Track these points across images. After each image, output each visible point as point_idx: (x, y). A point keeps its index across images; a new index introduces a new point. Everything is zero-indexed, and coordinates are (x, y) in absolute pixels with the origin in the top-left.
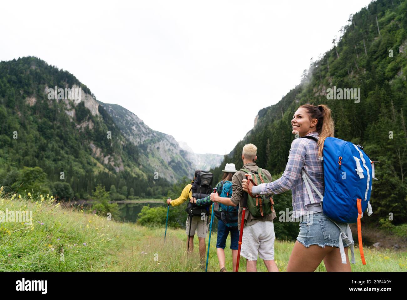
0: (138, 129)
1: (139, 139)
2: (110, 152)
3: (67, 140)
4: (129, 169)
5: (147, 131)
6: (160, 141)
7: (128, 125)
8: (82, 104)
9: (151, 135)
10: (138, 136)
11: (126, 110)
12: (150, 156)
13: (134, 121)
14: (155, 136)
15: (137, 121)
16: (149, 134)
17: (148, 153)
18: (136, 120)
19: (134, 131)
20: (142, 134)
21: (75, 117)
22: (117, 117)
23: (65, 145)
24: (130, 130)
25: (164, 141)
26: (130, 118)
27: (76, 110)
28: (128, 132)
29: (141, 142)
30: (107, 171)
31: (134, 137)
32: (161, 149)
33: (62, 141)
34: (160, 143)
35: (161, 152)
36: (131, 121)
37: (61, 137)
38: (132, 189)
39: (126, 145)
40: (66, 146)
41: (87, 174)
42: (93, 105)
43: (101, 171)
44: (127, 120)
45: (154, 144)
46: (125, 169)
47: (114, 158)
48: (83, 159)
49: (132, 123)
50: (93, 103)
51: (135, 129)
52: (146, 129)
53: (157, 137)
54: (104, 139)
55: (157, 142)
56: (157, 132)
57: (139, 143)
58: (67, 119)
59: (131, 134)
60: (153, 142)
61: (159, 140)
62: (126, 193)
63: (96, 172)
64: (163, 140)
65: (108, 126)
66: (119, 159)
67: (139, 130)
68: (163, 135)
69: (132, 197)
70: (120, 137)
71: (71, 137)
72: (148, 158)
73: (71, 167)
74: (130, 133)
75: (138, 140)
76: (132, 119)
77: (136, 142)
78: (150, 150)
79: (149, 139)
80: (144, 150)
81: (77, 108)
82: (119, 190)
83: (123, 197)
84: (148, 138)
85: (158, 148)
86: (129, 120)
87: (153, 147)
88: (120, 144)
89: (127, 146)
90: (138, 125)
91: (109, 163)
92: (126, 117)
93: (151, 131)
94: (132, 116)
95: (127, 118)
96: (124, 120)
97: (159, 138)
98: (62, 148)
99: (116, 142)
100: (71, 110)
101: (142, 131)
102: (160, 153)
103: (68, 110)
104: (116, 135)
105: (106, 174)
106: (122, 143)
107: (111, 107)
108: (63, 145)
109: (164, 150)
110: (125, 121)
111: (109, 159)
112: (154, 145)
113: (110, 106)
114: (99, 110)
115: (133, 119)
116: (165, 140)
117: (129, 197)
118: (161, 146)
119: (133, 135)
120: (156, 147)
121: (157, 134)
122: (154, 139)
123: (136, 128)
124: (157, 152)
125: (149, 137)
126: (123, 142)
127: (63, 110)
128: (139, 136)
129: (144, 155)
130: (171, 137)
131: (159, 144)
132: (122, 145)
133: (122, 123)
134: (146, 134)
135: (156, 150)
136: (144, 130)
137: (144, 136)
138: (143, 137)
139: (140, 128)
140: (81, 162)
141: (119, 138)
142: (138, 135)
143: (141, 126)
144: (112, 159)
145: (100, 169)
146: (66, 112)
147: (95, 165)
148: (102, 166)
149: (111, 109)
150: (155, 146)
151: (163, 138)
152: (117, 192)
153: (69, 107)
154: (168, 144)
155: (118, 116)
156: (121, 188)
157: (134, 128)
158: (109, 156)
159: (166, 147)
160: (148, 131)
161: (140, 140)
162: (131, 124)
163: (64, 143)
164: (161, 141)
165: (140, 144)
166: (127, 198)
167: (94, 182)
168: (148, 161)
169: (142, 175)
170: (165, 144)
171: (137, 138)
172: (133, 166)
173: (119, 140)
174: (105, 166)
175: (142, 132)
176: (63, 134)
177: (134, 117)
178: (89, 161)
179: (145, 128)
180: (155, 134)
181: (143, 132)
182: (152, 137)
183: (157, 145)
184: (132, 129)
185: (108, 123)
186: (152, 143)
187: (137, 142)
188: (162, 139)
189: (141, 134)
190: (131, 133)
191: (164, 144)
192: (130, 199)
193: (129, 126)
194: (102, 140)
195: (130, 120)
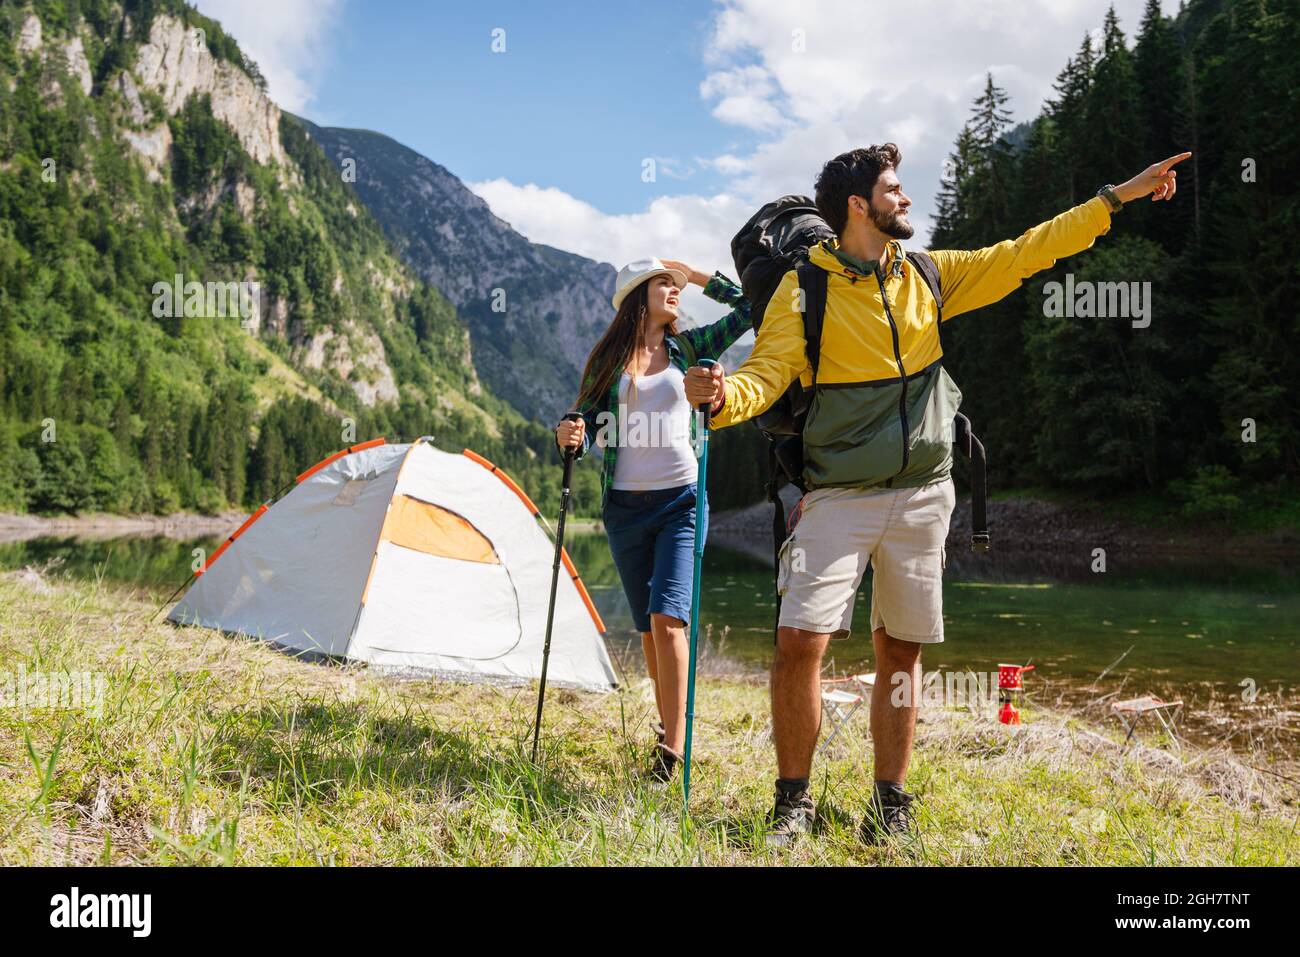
0: (463, 236)
1: (470, 279)
2: (332, 315)
3: (131, 259)
4: (416, 394)
5: (502, 247)
6: (561, 288)
7: (422, 220)
8: (199, 106)
9: (520, 262)
10: (464, 266)
11: (413, 155)
12: (517, 348)
13: (447, 204)
14: (538, 267)
15: (459, 203)
16: (511, 255)
17: (510, 338)
18: (455, 198)
19: (448, 243)
20: (483, 260)
21: (167, 162)
22: (371, 183)
23: (119, 275)
24: (427, 238)
25: (577, 288)
26: (429, 188)
27: (174, 132)
28: (421, 249)
29: (477, 291)
30: (314, 395)
31: (447, 271)
32: (563, 323)
33: (109, 260)
34: (561, 295)
35: (566, 336)
36: (434, 203)
37: (101, 243)
39: (406, 296)
40: (124, 284)
41: (219, 403)
42: (252, 115)
43: (286, 397)
44: (415, 198)
45: (535, 299)
46: (404, 395)
47: (350, 344)
48: (208, 344)
49: (440, 210)
50: (252, 107)
51: (451, 236)
52: (499, 236)
53: (547, 271)
54: (303, 257)
55: (546, 291)
56: (547, 251)
57: (472, 296)
58: (134, 165)
59: (433, 259)
60: (530, 292)
61: (554, 285)
63: (264, 399)
64: (573, 286)
65: (324, 211)
66: (373, 349)
67: (468, 243)
68: (573, 263)
70: (383, 261)
71: (150, 241)
72: (510, 358)
74: (429, 251)
75: (466, 282)
76: (438, 195)
77: (456, 290)
78: (517, 323)
79: (510, 279)
80: (491, 326)
81: (179, 123)
84: (508, 274)
85: (553, 318)
86: (426, 197)
87: (528, 312)
88: (382, 290)
89: (412, 299)
90: (463, 220)
91: (325, 364)
92: (413, 183)
93: (521, 245)
94: (436, 180)
95: (417, 188)
96: (403, 200)
97: (553, 276)
98: (105, 289)
99: (366, 281)
100: (148, 127)
101: (483, 243)
102: (560, 340)
103: (135, 129)
104: (363, 253)
105: (309, 410)
106: (389, 285)
107: (345, 141)
108: (113, 277)
109: (579, 327)
110: (409, 202)
111: (330, 347)
112: (534, 304)
113: (341, 140)
114: (286, 142)
115: (441, 192)
116: (581, 285)
118: (566, 310)
119: (444, 260)
120: (544, 313)
121: (546, 258)
122: (535, 279)
123: (457, 231)
124: (548, 334)
125: (512, 270)
126: (396, 282)
127: (115, 126)
128: (469, 267)
129: (490, 346)
130: (606, 273)
131: (557, 302)
132: (393, 297)
133: (394, 209)
134: (500, 257)
135: (545, 326)
136: (490, 239)
137: (489, 264)
138: (485, 269)
139: (471, 230)
140: (198, 356)
141: (376, 265)
142: (466, 261)
143: (477, 224)
144: (344, 349)
145: (283, 388)
146: (127, 134)
147: (262, 369)
148: (292, 376)
149: (346, 148)
150: (536, 310)
151: (571, 276)
153: (139, 115)
154: (593, 301)
155: (375, 179)
157: (447, 230)
158: (328, 335)
159: (585, 312)
160: (508, 247)
161: (475, 281)
162: (433, 214)
163: (118, 271)
164: (566, 288)
165: (475, 299)
167: (249, 442)
168: (509, 370)
169: (479, 419)
170: (582, 299)
171: (459, 274)
172: (438, 385)
173: (379, 274)
174: (309, 375)
175: (481, 250)
176: (110, 228)
177: (447, 186)
178: (234, 352)
179: (493, 230)
180: (537, 257)
181: (488, 250)
182: (523, 270)
183: (546, 307)
184: (438, 237)
185: (329, 200)
186: (526, 298)
187: (462, 291)
188: (567, 280)
189: (477, 259)
190: (435, 251)
191: (576, 301)
193: (426, 224)
194: (298, 263)
195: (431, 198)
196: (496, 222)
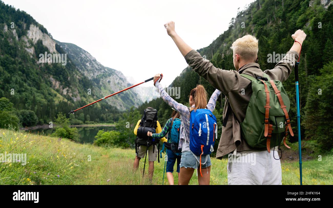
0: (91, 65)
1: (93, 74)
2: (68, 85)
3: (29, 74)
4: (84, 99)
5: (99, 68)
6: (111, 76)
7: (83, 62)
8: (40, 42)
9: (103, 71)
10: (91, 72)
11: (80, 49)
12: (102, 88)
13: (88, 59)
14: (106, 72)
15: (90, 59)
16: (101, 69)
17: (101, 86)
18: (89, 57)
19: (88, 67)
20: (95, 70)
21: (35, 53)
22: (72, 54)
23: (27, 78)
24: (84, 66)
25: (114, 76)
26: (84, 55)
27: (35, 48)
28: (83, 68)
29: (94, 77)
30: (66, 100)
31: (88, 72)
32: (111, 83)
33: (25, 75)
34: (111, 77)
35: (112, 85)
36: (85, 58)
37: (23, 72)
38: (88, 116)
39: (81, 79)
40: (28, 80)
41: (49, 103)
42: (50, 44)
43: (61, 101)
44: (81, 58)
45: (106, 78)
46: (81, 99)
47: (72, 90)
48: (44, 91)
49: (86, 60)
50: (50, 42)
51: (89, 65)
52: (98, 65)
53: (108, 73)
54: (62, 73)
55: (108, 76)
56: (108, 68)
57: (93, 77)
58: (28, 55)
59: (85, 70)
60: (105, 77)
61: (109, 75)
62: (83, 119)
63: (56, 102)
64: (113, 75)
66: (76, 91)
67: (92, 67)
68: (113, 71)
69: (88, 122)
70: (76, 72)
71: (32, 71)
72: (101, 90)
73: (34, 97)
74: (84, 68)
75: (92, 75)
76: (86, 57)
77: (90, 76)
78: (102, 83)
79: (101, 74)
80: (97, 83)
81: (36, 46)
82: (77, 116)
83: (81, 122)
84: (100, 73)
85: (109, 82)
86: (83, 57)
87: (104, 81)
88: (76, 78)
89: (82, 79)
90: (91, 62)
91: (67, 94)
92: (81, 54)
93: (103, 68)
94: (85, 54)
95: (81, 55)
96: (79, 58)
97: (109, 73)
98: (25, 81)
99: (73, 77)
100: (30, 47)
101: (95, 67)
102: (111, 86)
103: (27, 48)
104: (73, 71)
105: (65, 104)
106: (78, 77)
107: (67, 45)
108: (26, 78)
109: (114, 84)
110: (80, 58)
111: (68, 91)
112: (105, 79)
113: (66, 45)
114: (56, 49)
115: (86, 56)
116: (115, 75)
117: (86, 122)
118: (112, 80)
119: (88, 70)
120: (107, 81)
121: (108, 70)
122: (106, 74)
123: (90, 64)
124: (108, 85)
125: (101, 72)
126: (79, 76)
127: (23, 47)
128: (92, 72)
129: (97, 87)
130: (120, 73)
131: (110, 79)
132: (78, 79)
133: (77, 60)
134: (99, 70)
135: (108, 83)
136: (96, 66)
137: (96, 71)
138: (96, 72)
139: (93, 64)
140: (43, 93)
141: (75, 73)
142: (92, 70)
143: (94, 63)
144: (70, 91)
145: (60, 99)
146: (26, 49)
147: (56, 95)
148: (61, 97)
149: (67, 47)
150: (106, 80)
151: (113, 73)
152: (76, 118)
153: (28, 45)
154: (117, 78)
155: (73, 53)
156: (78, 115)
157: (88, 64)
158: (67, 88)
159: (116, 81)
160: (100, 68)
161: (94, 74)
162: (85, 61)
163: (27, 77)
164: (112, 76)
165: (94, 78)
166: (84, 123)
167: (55, 110)
168: (101, 92)
170: (115, 78)
171: (90, 73)
172: (88, 97)
173: (76, 75)
174: (64, 96)
175: (95, 68)
176: (24, 68)
177: (88, 55)
178: (50, 92)
179: (97, 64)
180: (106, 70)
181: (96, 68)
182: (104, 72)
183: (108, 79)
184: (86, 65)
186: (104, 78)
187: (91, 77)
188: (112, 74)
189: (94, 70)
190: (86, 68)
191: (114, 79)
192: (87, 123)
193: (84, 63)
194: (61, 74)
195: (85, 57)
196: (98, 63)
